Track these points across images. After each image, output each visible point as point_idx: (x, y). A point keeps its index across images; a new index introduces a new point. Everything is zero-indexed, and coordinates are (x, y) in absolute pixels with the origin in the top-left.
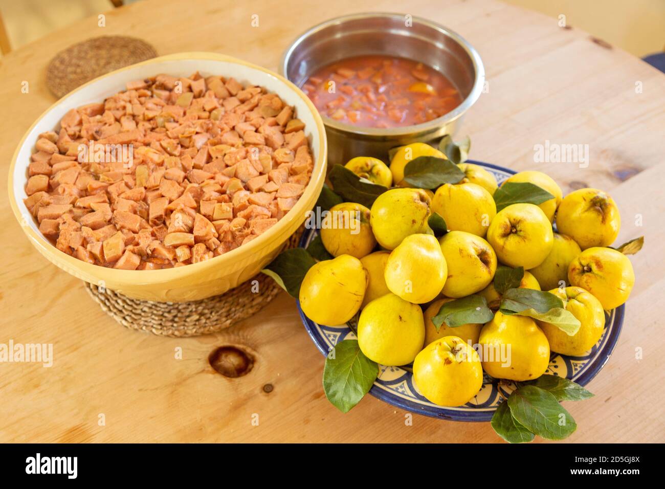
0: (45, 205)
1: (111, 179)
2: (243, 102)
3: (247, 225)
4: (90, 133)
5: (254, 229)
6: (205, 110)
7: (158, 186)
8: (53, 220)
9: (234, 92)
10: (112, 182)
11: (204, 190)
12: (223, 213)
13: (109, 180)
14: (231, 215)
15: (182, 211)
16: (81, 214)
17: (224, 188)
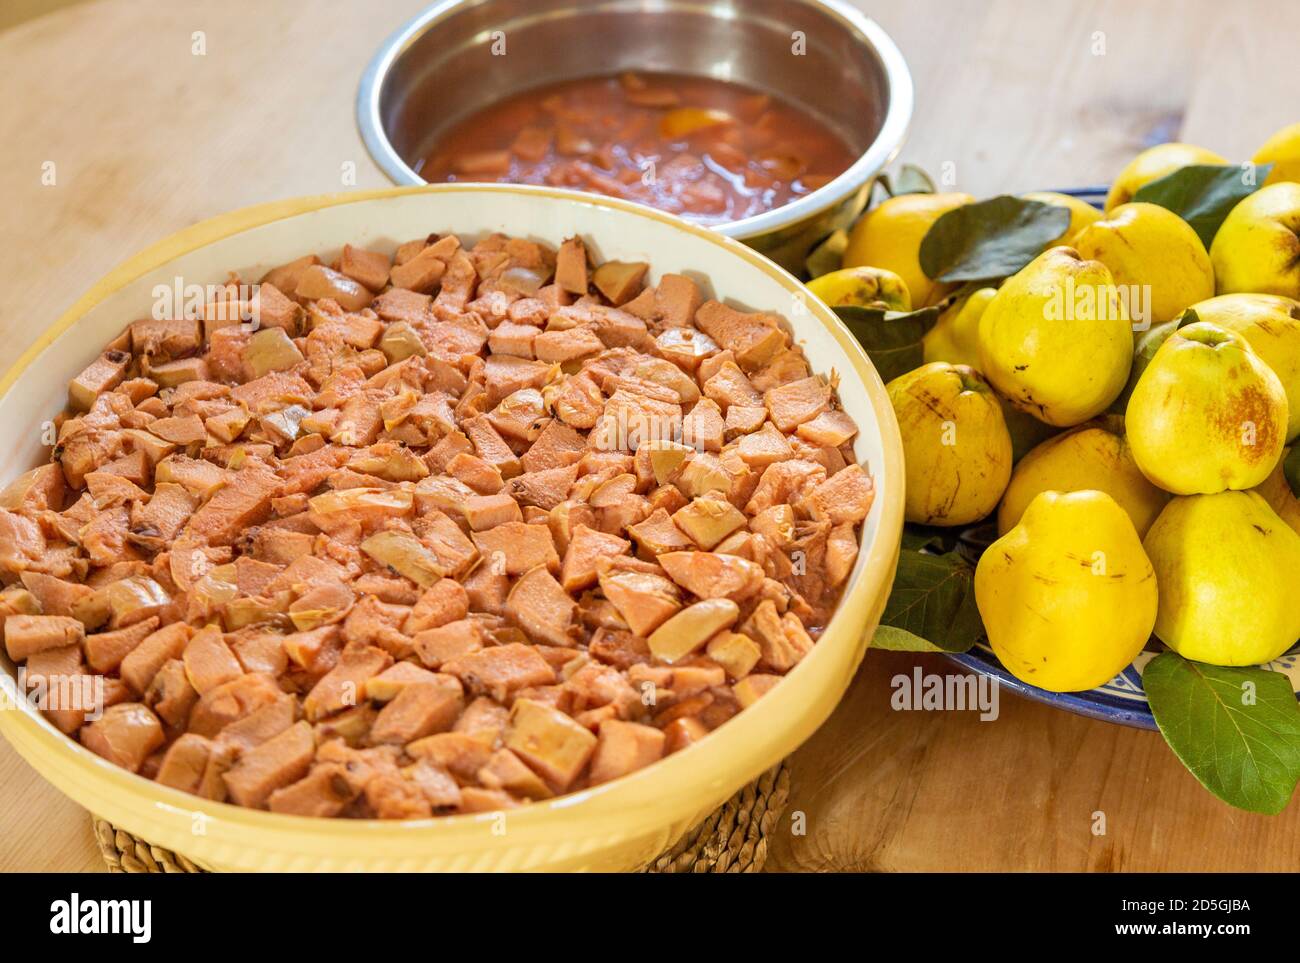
0: (229, 764)
1: (330, 610)
2: (432, 289)
3: (801, 517)
4: (118, 541)
5: (831, 511)
6: (360, 350)
7: (476, 558)
8: (303, 783)
9: (380, 279)
10: (341, 614)
11: (601, 502)
12: (718, 520)
13: (328, 615)
14: (739, 517)
15: (614, 572)
16: (359, 727)
17: (643, 474)
